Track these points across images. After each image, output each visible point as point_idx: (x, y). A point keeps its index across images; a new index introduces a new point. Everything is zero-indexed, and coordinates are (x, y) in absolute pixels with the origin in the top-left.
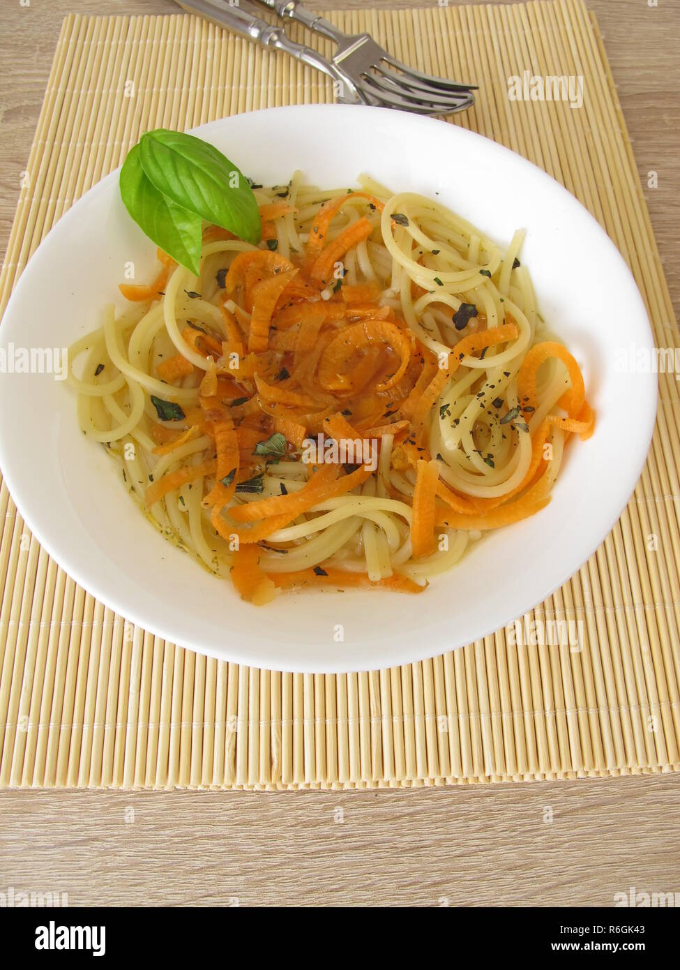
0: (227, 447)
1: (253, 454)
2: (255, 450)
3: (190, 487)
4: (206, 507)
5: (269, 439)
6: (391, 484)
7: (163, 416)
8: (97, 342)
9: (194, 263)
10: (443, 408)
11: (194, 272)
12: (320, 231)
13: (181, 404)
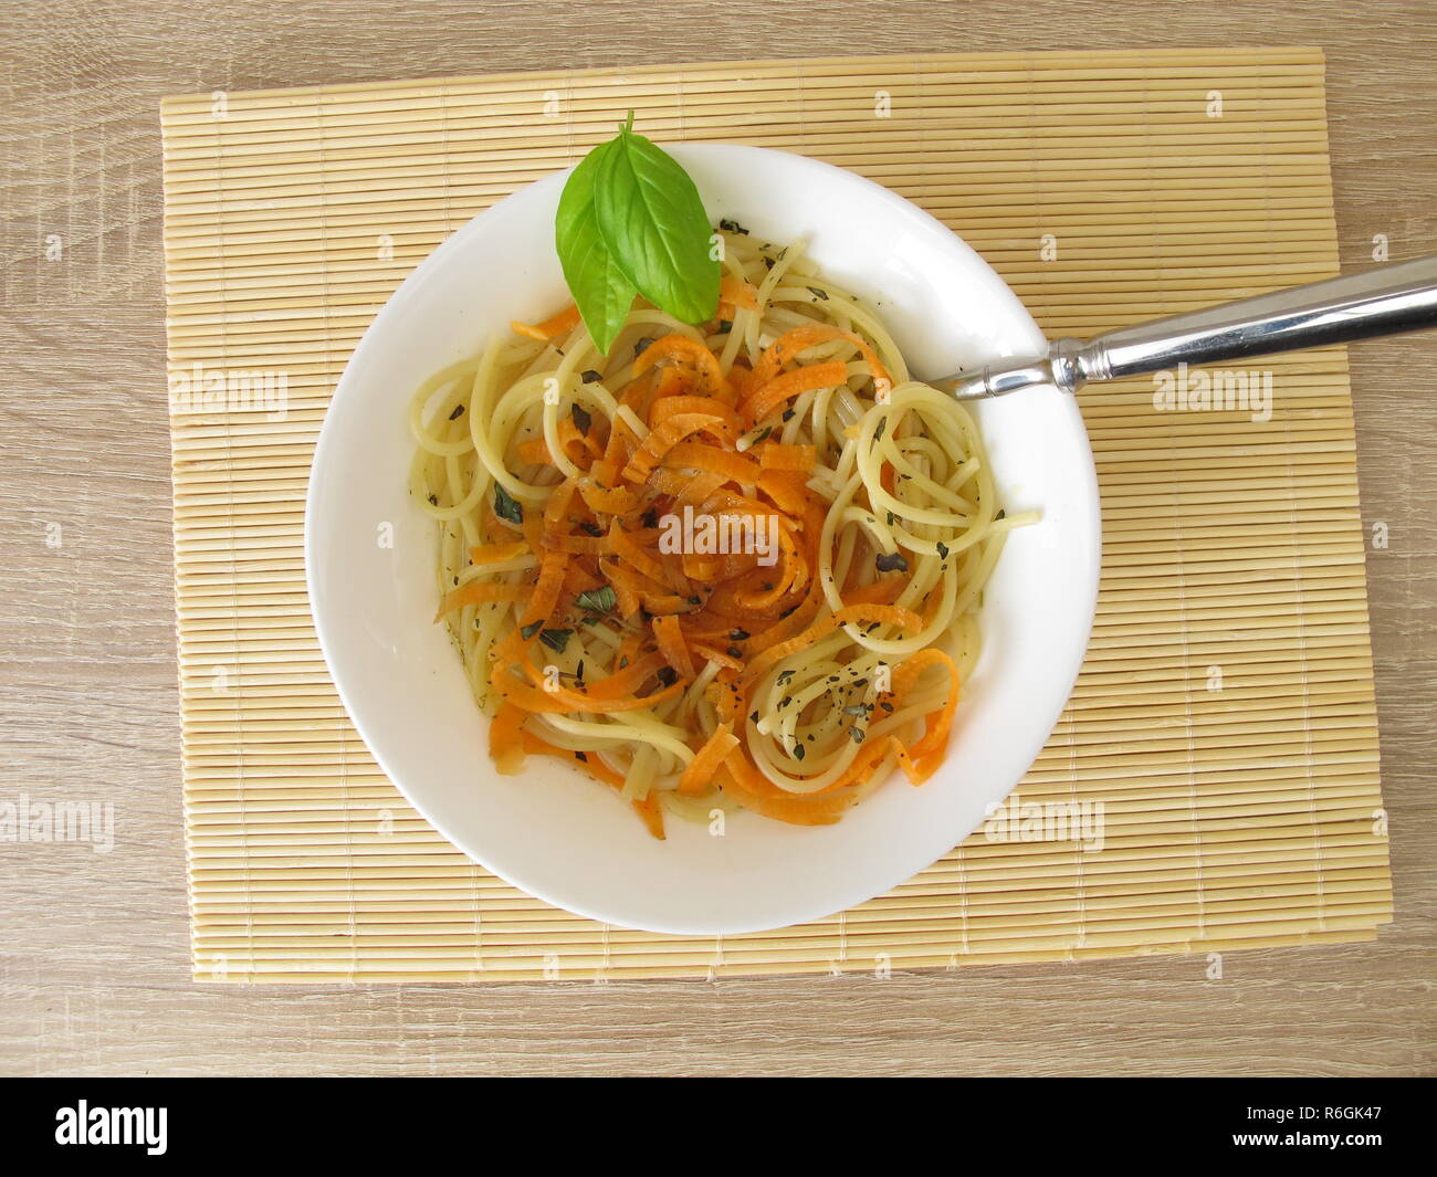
0: (548, 586)
1: (574, 605)
2: (578, 601)
3: (494, 607)
4: (492, 659)
5: (600, 589)
6: (696, 709)
7: (500, 510)
8: (465, 375)
9: (607, 339)
10: (786, 673)
11: (602, 351)
12: (782, 353)
13: (524, 504)
